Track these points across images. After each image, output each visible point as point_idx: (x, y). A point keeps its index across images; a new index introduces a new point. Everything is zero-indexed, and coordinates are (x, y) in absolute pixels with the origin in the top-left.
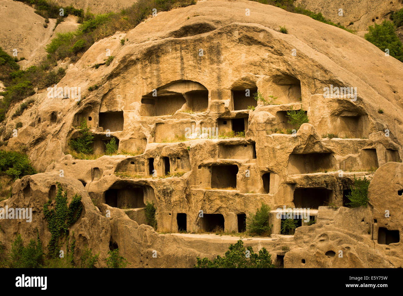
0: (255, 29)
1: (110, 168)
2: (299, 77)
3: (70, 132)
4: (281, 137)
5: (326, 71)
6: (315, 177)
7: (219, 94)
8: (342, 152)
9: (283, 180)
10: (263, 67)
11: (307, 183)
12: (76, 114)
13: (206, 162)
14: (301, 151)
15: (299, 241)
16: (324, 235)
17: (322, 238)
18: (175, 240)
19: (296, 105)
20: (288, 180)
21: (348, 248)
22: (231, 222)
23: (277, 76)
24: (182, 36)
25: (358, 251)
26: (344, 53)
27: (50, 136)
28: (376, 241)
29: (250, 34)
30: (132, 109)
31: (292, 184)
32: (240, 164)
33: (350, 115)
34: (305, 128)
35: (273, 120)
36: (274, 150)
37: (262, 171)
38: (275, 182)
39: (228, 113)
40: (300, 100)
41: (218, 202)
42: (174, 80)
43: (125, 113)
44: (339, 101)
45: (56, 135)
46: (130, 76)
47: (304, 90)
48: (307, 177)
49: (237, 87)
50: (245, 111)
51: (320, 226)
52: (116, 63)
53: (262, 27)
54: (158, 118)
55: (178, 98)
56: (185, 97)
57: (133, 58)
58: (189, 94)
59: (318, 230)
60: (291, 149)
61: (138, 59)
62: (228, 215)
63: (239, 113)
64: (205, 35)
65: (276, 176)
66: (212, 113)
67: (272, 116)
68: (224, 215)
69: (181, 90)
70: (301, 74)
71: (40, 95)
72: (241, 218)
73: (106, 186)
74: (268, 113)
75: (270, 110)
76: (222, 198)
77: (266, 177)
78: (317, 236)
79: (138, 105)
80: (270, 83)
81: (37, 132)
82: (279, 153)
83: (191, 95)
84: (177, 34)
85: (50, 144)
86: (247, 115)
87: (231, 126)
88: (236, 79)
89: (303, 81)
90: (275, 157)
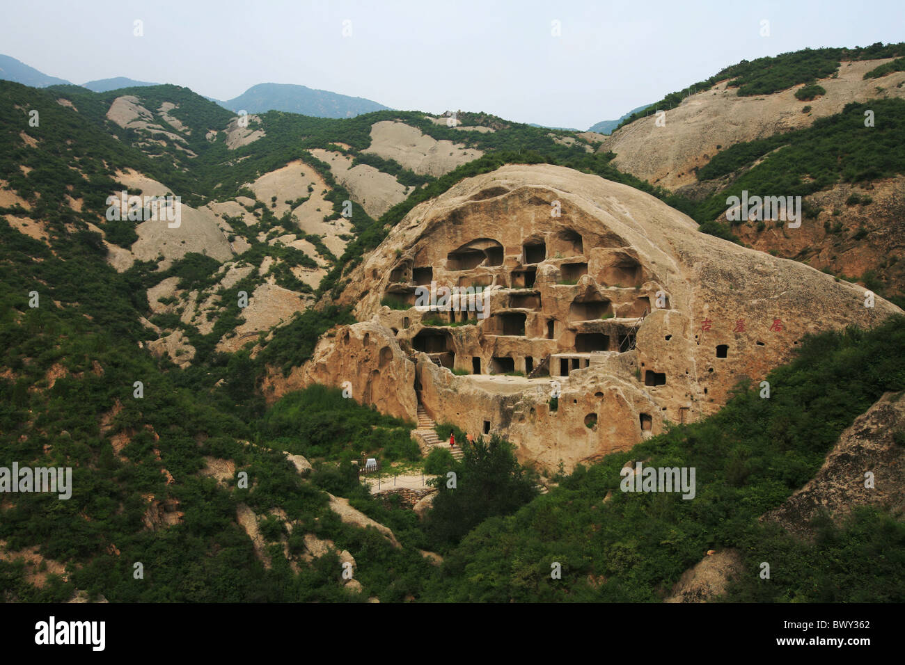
0: (542, 190)
1: (417, 318)
2: (580, 233)
3: (387, 286)
4: (562, 288)
5: (604, 226)
6: (593, 324)
7: (513, 250)
8: (619, 301)
9: (565, 327)
10: (551, 225)
11: (587, 330)
12: (392, 271)
13: (497, 311)
14: (581, 301)
15: (573, 383)
16: (595, 377)
17: (593, 380)
18: (469, 381)
19: (578, 258)
20: (569, 326)
21: (616, 389)
22: (521, 365)
23: (562, 232)
24: (480, 199)
25: (626, 392)
26: (625, 210)
27: (372, 291)
28: (643, 383)
29: (538, 195)
30: (438, 265)
31: (574, 330)
32: (528, 313)
33: (627, 266)
34: (584, 279)
35: (557, 272)
36: (556, 299)
37: (547, 319)
38: (559, 329)
39: (520, 266)
40: (582, 251)
41: (508, 347)
42: (475, 238)
43: (433, 269)
44: (617, 254)
45: (376, 289)
46: (438, 236)
47: (585, 244)
48: (586, 324)
49: (528, 243)
50: (534, 264)
51: (593, 369)
52: (425, 225)
53: (549, 188)
54: (462, 273)
55: (479, 255)
56: (485, 253)
57: (440, 220)
58: (487, 250)
59: (590, 372)
60: (572, 299)
61: (444, 221)
62: (517, 358)
63: (530, 267)
64: (500, 198)
65: (559, 323)
66: (508, 267)
67: (556, 268)
68: (514, 359)
69: (481, 247)
70: (582, 229)
71: (367, 255)
72: (529, 360)
73: (414, 334)
74: (552, 266)
75: (555, 264)
76: (511, 343)
77: (551, 323)
78: (589, 378)
79: (444, 261)
80: (557, 239)
81: (362, 287)
82: (561, 302)
83: (490, 250)
84: (476, 197)
85: (371, 298)
86: (535, 268)
87: (523, 278)
88: (527, 236)
89: (584, 236)
90: (557, 306)
